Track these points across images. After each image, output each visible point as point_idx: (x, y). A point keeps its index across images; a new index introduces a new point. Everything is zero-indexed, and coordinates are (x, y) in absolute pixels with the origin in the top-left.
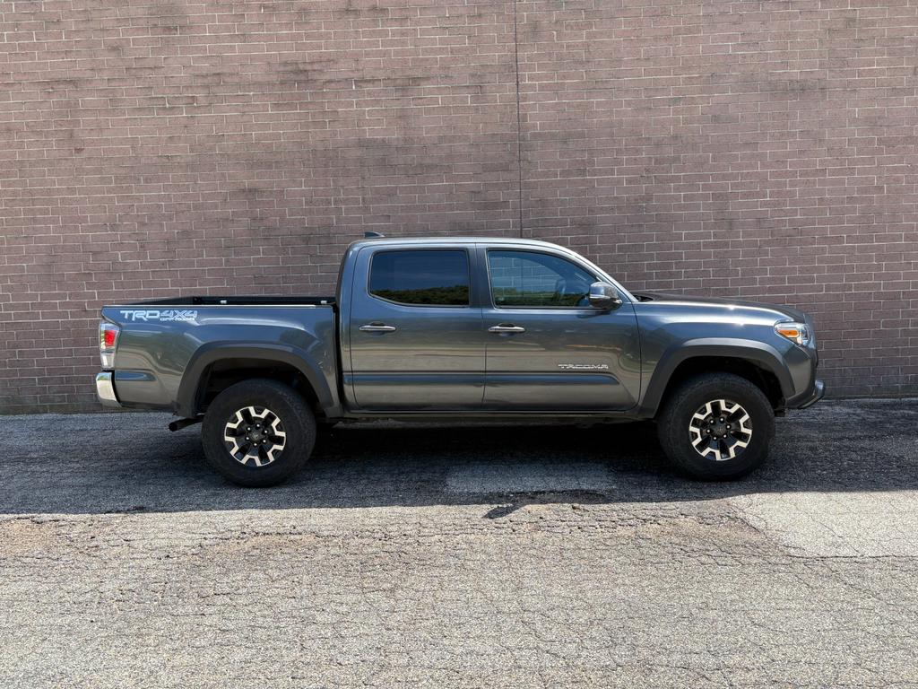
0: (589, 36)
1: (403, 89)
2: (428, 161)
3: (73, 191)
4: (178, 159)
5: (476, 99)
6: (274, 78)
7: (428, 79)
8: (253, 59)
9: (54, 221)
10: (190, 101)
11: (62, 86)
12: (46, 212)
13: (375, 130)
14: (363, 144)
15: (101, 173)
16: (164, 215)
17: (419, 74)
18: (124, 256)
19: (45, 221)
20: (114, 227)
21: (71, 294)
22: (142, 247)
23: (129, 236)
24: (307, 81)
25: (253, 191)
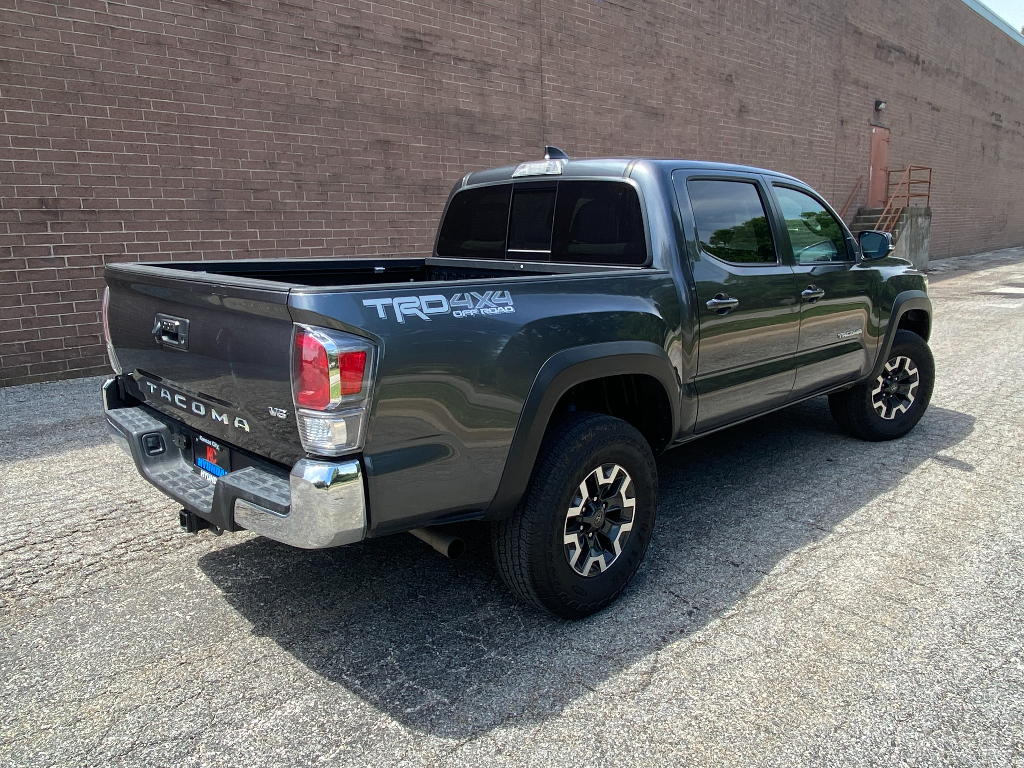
0: (576, 56)
1: (481, 71)
2: (497, 133)
3: (232, 123)
4: (327, 104)
5: (521, 89)
6: (399, 41)
7: (495, 66)
8: (384, 19)
9: (214, 154)
10: (335, 48)
11: (217, 6)
12: (204, 142)
13: (465, 103)
14: (459, 112)
15: (259, 107)
16: (317, 157)
17: (490, 60)
18: (284, 196)
19: (203, 152)
20: (273, 165)
21: (233, 234)
22: (299, 187)
23: (287, 175)
24: (422, 50)
25: (387, 142)
